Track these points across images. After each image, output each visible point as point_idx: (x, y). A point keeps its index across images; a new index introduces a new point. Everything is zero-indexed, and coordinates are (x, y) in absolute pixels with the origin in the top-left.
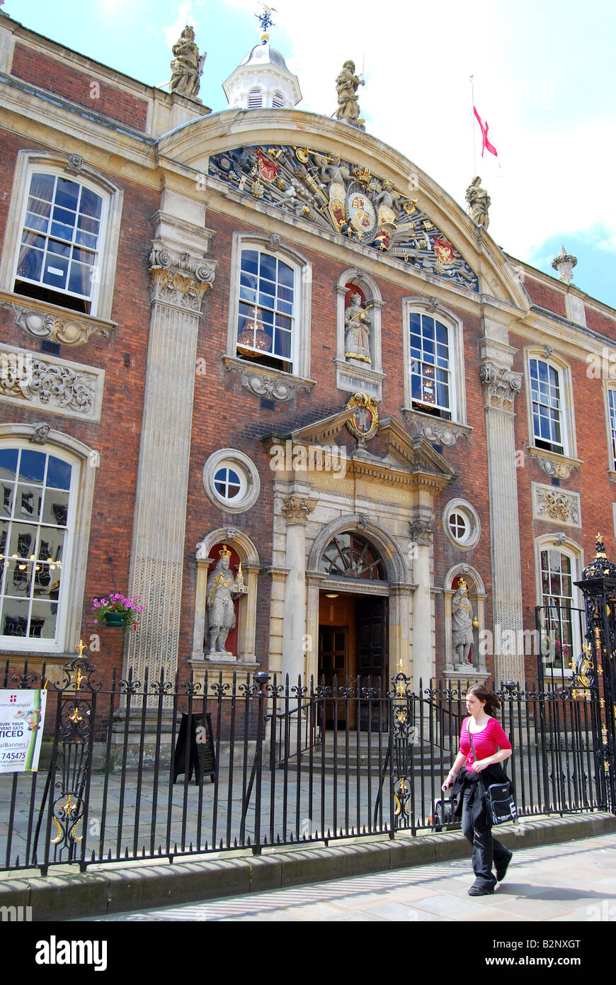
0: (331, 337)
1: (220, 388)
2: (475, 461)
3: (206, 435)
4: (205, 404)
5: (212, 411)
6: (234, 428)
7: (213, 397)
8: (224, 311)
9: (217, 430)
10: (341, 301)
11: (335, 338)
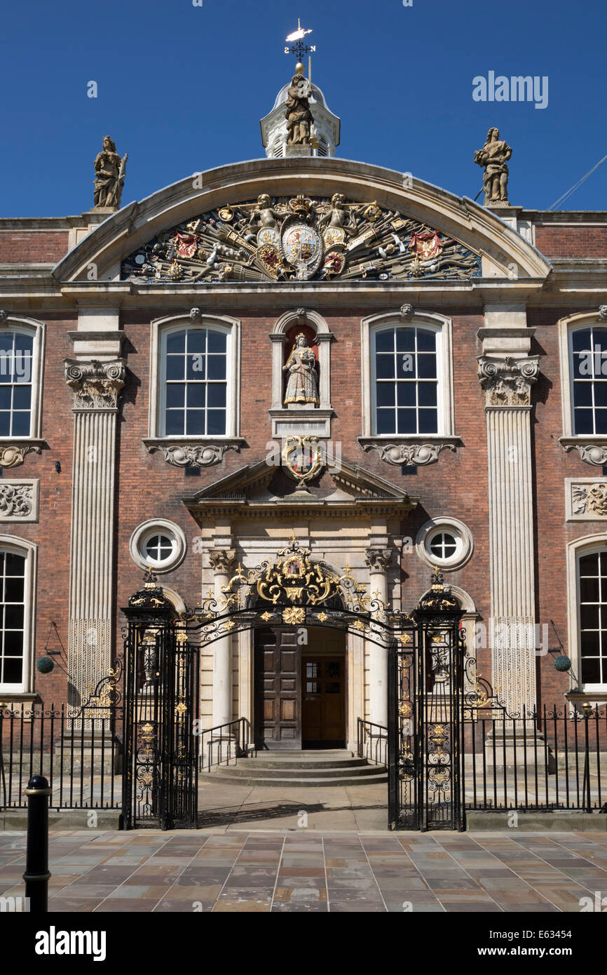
0: (266, 388)
1: (143, 468)
2: (468, 472)
3: (131, 512)
4: (129, 486)
5: (136, 490)
6: (159, 500)
7: (138, 478)
8: (145, 399)
9: (141, 506)
10: (277, 349)
11: (270, 388)
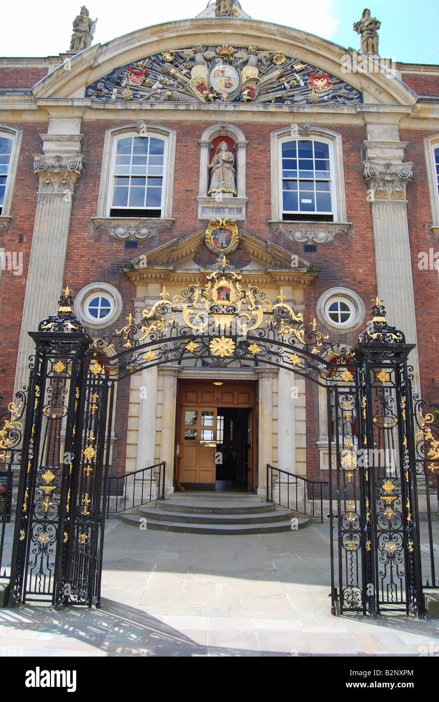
0: (194, 181)
1: (90, 241)
2: (358, 252)
3: (78, 276)
4: (77, 255)
5: (83, 259)
6: (101, 267)
7: (86, 249)
8: (96, 187)
9: (87, 272)
10: (204, 154)
11: (197, 181)
